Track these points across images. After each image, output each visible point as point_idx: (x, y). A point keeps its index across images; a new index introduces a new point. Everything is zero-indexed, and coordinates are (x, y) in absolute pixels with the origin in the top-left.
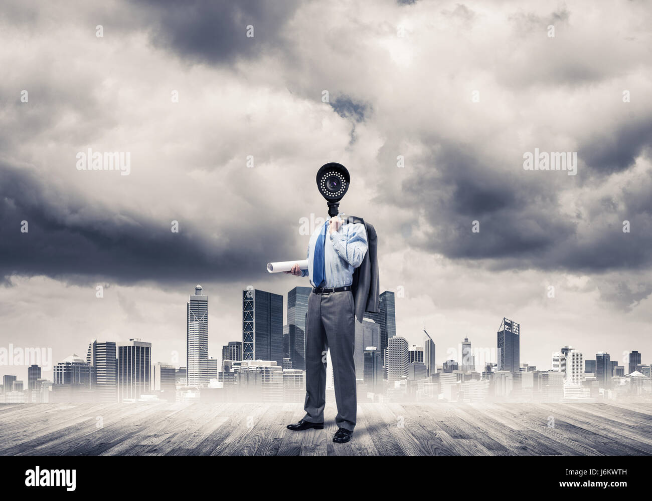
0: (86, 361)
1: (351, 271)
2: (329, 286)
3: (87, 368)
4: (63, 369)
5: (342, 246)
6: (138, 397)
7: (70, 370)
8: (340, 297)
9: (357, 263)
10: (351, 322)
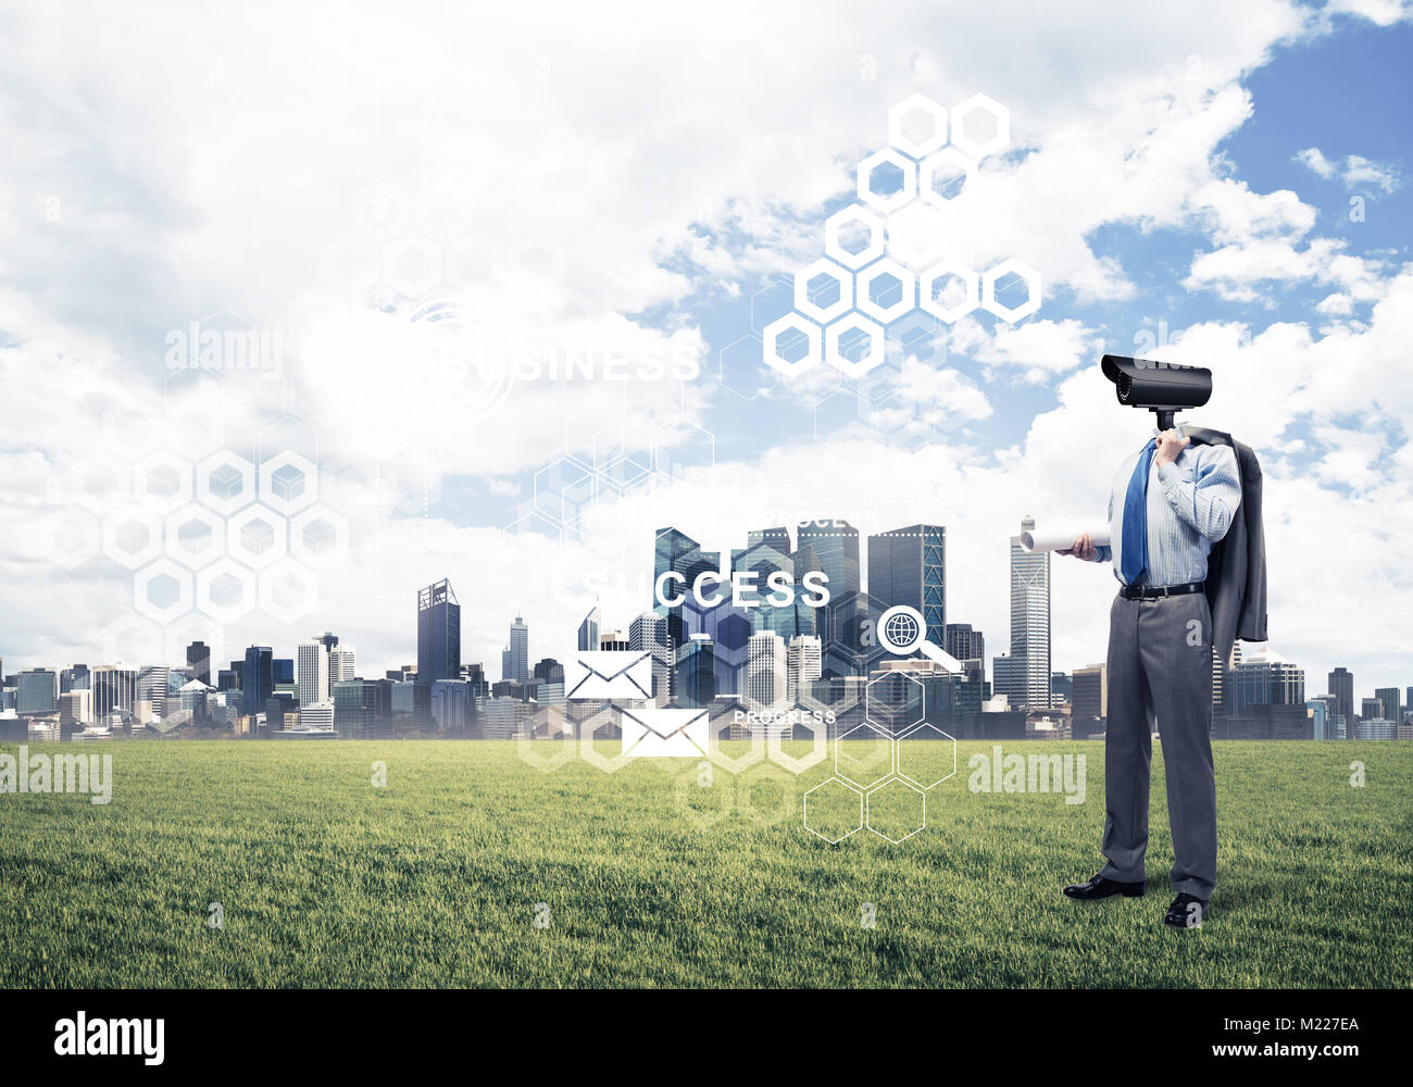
1: (1206, 550)
2: (1156, 581)
5: (1185, 492)
8: (1180, 607)
9: (1218, 533)
10: (1203, 661)
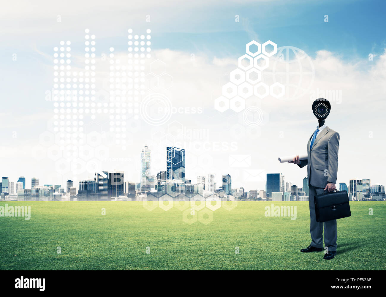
0: (94, 180)
3: (95, 183)
4: (83, 183)
6: (118, 196)
7: (86, 184)
